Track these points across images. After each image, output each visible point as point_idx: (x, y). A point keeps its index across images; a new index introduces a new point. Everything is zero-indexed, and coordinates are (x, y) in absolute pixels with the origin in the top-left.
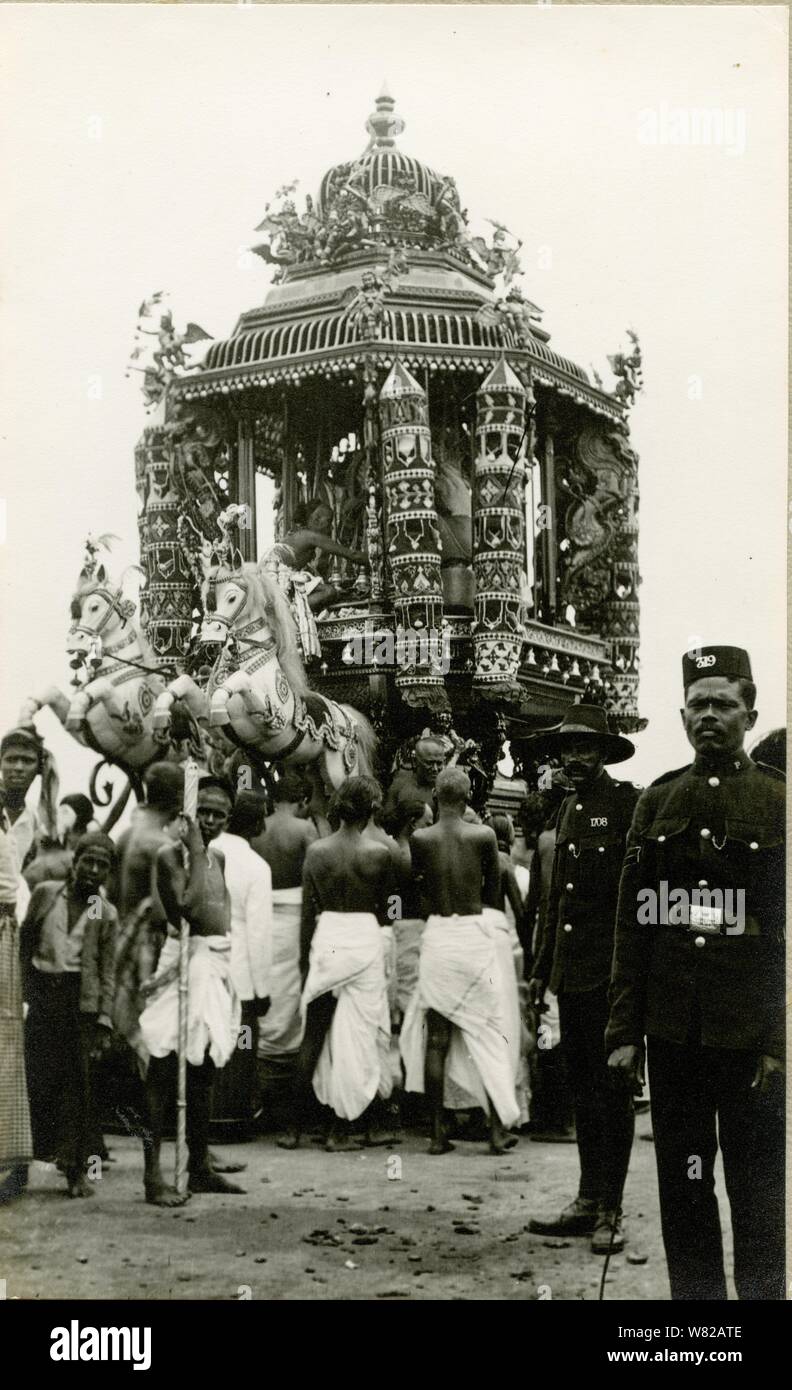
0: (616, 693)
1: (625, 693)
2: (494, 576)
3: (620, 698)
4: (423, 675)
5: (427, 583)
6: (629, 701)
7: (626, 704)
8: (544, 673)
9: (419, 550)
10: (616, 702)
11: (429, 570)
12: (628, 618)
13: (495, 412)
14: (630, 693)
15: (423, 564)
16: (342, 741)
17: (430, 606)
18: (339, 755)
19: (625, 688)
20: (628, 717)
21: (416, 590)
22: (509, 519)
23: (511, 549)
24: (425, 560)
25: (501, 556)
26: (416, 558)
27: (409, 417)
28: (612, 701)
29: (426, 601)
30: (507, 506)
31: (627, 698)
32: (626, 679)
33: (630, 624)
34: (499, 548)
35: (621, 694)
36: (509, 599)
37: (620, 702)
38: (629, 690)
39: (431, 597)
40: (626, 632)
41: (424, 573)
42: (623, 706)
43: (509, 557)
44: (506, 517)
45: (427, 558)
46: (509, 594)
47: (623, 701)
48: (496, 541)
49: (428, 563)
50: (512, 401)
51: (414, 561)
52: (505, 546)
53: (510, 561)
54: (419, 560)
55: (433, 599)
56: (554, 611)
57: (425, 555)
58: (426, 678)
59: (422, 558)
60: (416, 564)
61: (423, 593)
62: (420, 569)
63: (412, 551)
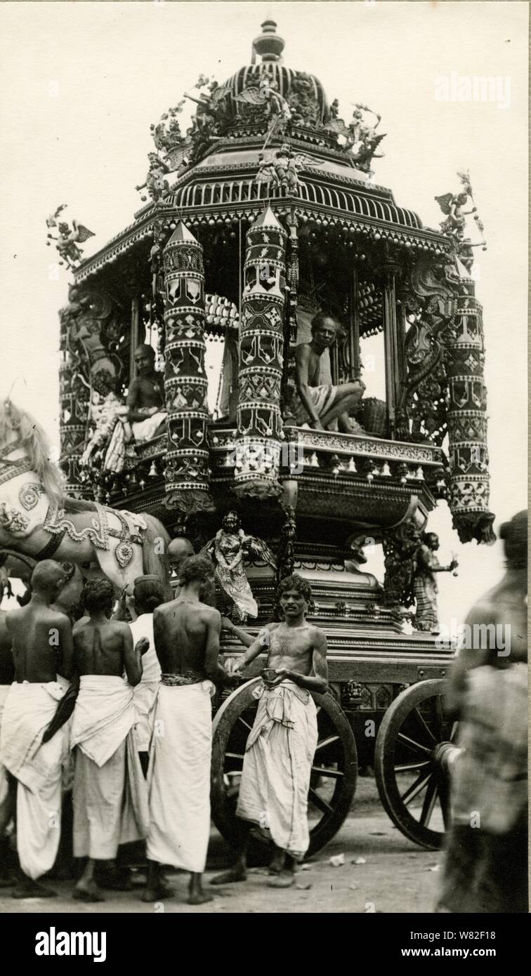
0: (459, 491)
1: (468, 491)
2: (247, 389)
3: (463, 495)
4: (179, 481)
5: (184, 401)
6: (471, 498)
7: (469, 501)
8: (334, 474)
9: (180, 374)
10: (460, 499)
11: (188, 390)
12: (467, 424)
13: (252, 250)
14: (473, 490)
15: (181, 386)
16: (113, 542)
17: (187, 421)
18: (111, 554)
19: (467, 486)
20: (471, 512)
21: (175, 408)
22: (259, 338)
23: (263, 364)
24: (183, 382)
25: (252, 371)
26: (176, 381)
27: (177, 264)
28: (457, 499)
29: (182, 417)
30: (259, 328)
31: (470, 495)
32: (467, 478)
33: (468, 430)
34: (253, 363)
35: (463, 492)
36: (258, 407)
37: (463, 499)
38: (471, 488)
39: (187, 413)
40: (464, 437)
41: (182, 393)
42: (467, 503)
43: (258, 371)
44: (257, 337)
45: (185, 380)
46: (258, 403)
47: (466, 498)
48: (250, 358)
49: (186, 384)
50: (266, 239)
51: (174, 383)
52: (258, 362)
53: (260, 375)
54: (178, 382)
55: (189, 415)
56: (393, 424)
57: (183, 378)
58: (181, 484)
59: (180, 380)
60: (176, 386)
61: (180, 411)
62: (179, 390)
63: (174, 375)
